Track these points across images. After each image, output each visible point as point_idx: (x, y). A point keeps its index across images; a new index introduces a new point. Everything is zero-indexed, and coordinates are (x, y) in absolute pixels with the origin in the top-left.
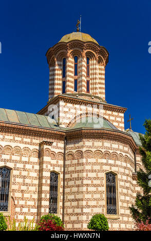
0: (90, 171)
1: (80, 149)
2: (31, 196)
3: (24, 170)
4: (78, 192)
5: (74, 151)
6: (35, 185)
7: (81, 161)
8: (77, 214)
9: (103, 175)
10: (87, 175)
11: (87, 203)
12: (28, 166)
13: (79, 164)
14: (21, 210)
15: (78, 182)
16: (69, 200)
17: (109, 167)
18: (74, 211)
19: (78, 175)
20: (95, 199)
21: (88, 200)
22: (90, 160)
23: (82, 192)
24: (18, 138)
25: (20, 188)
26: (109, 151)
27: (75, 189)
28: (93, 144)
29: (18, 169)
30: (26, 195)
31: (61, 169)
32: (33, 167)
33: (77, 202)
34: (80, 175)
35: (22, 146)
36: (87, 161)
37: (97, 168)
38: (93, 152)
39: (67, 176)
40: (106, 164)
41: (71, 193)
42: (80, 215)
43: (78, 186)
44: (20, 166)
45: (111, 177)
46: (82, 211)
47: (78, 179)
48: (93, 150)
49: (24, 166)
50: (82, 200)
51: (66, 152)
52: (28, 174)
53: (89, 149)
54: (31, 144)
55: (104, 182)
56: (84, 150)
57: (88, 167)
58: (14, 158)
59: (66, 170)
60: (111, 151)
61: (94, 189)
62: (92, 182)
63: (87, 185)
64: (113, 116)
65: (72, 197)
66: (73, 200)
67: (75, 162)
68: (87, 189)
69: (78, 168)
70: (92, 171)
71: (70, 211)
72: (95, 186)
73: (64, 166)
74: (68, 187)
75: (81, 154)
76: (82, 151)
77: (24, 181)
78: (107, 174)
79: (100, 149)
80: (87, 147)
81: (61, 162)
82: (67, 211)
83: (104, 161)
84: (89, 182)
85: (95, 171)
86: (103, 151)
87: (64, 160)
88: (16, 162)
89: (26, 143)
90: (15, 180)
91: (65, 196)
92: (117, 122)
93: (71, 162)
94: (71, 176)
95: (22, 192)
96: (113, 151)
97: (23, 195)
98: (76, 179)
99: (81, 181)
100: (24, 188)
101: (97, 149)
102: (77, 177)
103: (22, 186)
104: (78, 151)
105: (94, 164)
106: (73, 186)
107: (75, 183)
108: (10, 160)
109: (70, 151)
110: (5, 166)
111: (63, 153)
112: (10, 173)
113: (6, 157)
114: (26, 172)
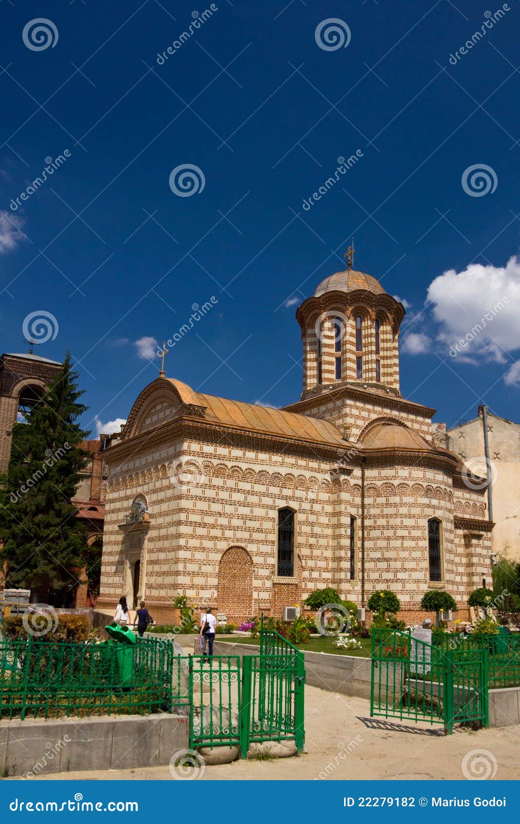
0: (405, 516)
1: (389, 481)
2: (322, 553)
3: (312, 512)
4: (388, 549)
5: (380, 483)
6: (327, 536)
7: (392, 500)
8: (387, 581)
9: (424, 523)
10: (402, 522)
11: (403, 564)
12: (317, 507)
13: (388, 504)
14: (310, 575)
15: (389, 533)
16: (372, 560)
17: (432, 510)
18: (381, 576)
19: (388, 522)
20: (414, 559)
21: (405, 560)
22: (406, 499)
24: (302, 462)
25: (307, 540)
26: (432, 485)
27: (382, 543)
28: (410, 473)
29: (304, 511)
30: (316, 552)
31: (358, 512)
32: (323, 508)
33: (386, 563)
34: (392, 522)
35: (308, 474)
36: (401, 500)
37: (415, 511)
38: (411, 486)
39: (368, 522)
40: (429, 506)
41: (375, 549)
42: (392, 582)
43: (388, 539)
44: (306, 506)
45: (434, 525)
46: (395, 576)
47: (387, 527)
48: (411, 483)
49: (312, 507)
51: (365, 484)
52: (318, 519)
53: (405, 482)
54: (319, 471)
55: (427, 532)
56: (396, 482)
57: (403, 510)
58: (299, 493)
59: (365, 513)
60: (435, 486)
61: (412, 544)
62: (410, 533)
63: (403, 538)
64: (417, 422)
65: (378, 555)
66: (379, 560)
67: (381, 500)
68: (402, 544)
69: (388, 511)
70: (410, 516)
71: (375, 576)
72: (413, 539)
73: (363, 506)
74: (370, 539)
75: (391, 489)
76: (393, 485)
77: (312, 530)
78: (429, 521)
79: (421, 483)
80: (402, 478)
81: (358, 500)
82: (369, 576)
83: (425, 501)
84: (405, 533)
85: (414, 517)
86: (425, 485)
87: (363, 497)
88: (300, 500)
89: (312, 469)
90: (300, 528)
91: (365, 553)
93: (375, 501)
94: (375, 522)
95: (311, 546)
96: (437, 485)
97: (312, 553)
98: (383, 527)
99: (393, 531)
100: (312, 541)
101: (416, 482)
102: (385, 524)
103: (310, 539)
104: (386, 483)
105: (411, 505)
106: (378, 538)
107: (382, 533)
108: (293, 498)
109: (372, 482)
110: (287, 507)
111: (360, 486)
112: (293, 516)
113: (287, 492)
114: (315, 517)
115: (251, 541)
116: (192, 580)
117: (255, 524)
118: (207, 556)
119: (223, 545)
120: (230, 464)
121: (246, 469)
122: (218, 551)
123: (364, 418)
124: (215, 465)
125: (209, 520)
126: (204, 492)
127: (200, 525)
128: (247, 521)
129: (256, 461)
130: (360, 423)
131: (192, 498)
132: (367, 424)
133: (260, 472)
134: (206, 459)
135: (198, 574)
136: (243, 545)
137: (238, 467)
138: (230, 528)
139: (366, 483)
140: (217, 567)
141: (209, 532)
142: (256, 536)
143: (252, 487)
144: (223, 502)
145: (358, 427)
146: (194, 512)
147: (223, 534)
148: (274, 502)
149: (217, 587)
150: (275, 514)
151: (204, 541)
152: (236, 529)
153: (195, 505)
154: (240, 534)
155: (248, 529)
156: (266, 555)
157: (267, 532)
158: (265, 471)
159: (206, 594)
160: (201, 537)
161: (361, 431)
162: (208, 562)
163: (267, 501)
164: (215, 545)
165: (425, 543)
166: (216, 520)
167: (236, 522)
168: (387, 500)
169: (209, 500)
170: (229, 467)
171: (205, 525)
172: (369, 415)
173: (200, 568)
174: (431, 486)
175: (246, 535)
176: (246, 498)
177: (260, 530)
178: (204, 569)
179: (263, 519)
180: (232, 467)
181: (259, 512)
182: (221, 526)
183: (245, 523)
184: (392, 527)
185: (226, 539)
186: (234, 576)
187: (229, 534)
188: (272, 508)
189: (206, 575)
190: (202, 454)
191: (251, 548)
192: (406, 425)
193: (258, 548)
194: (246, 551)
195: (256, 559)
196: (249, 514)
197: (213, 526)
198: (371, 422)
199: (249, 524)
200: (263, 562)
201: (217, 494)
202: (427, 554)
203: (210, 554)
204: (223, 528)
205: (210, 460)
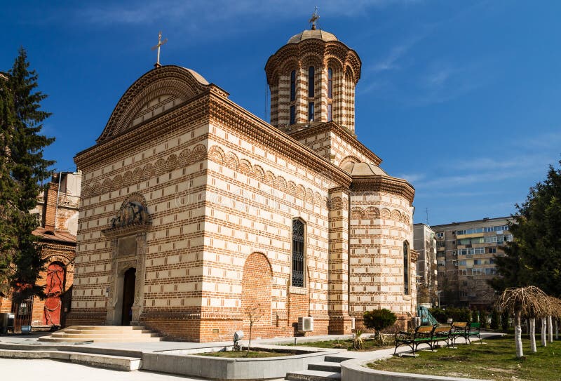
1: (374, 206)
2: (323, 266)
3: (317, 226)
4: (372, 265)
5: (364, 207)
6: (326, 250)
7: (376, 222)
10: (384, 242)
11: (385, 279)
12: (320, 222)
13: (372, 226)
15: (373, 251)
16: (357, 275)
17: (404, 234)
18: (365, 289)
19: (372, 241)
20: (393, 275)
21: (386, 275)
22: (389, 223)
23: (379, 265)
24: (310, 176)
25: (313, 253)
27: (366, 260)
28: (391, 200)
29: (311, 224)
30: (319, 265)
32: (324, 224)
33: (370, 277)
34: (376, 241)
35: (314, 189)
36: (385, 222)
37: (395, 233)
38: (391, 211)
39: (353, 242)
40: (403, 230)
41: (360, 265)
42: (376, 295)
43: (372, 256)
44: (313, 219)
46: (379, 289)
47: (372, 246)
48: (391, 209)
49: (317, 221)
50: (379, 275)
51: (351, 207)
52: (320, 233)
53: (388, 207)
54: (322, 188)
55: (402, 252)
56: (381, 207)
57: (385, 232)
58: (307, 206)
59: (351, 234)
60: (406, 213)
62: (390, 252)
63: (385, 256)
65: (362, 270)
66: (363, 275)
67: (368, 222)
68: (385, 261)
69: (371, 232)
70: (390, 237)
72: (393, 257)
73: (349, 226)
74: (355, 257)
75: (376, 213)
76: (377, 209)
77: (317, 243)
78: (403, 243)
79: (399, 210)
80: (384, 204)
82: (354, 289)
83: (401, 225)
84: (386, 252)
85: (393, 238)
86: (401, 211)
87: (349, 218)
88: (309, 212)
90: (309, 240)
93: (360, 223)
94: (360, 241)
95: (316, 259)
97: (316, 265)
98: (368, 246)
99: (376, 249)
100: (317, 254)
101: (395, 208)
102: (370, 243)
103: (315, 251)
104: (371, 207)
105: (391, 228)
106: (363, 256)
107: (367, 251)
108: (304, 209)
109: (358, 206)
110: (300, 217)
112: (304, 228)
113: (299, 203)
114: (319, 230)
115: (271, 248)
116: (217, 287)
118: (232, 260)
119: (247, 250)
120: (253, 162)
121: (267, 171)
122: (242, 256)
123: (341, 153)
124: (240, 159)
125: (234, 219)
126: (229, 187)
127: (225, 224)
128: (268, 227)
129: (275, 164)
130: (339, 156)
131: (217, 191)
132: (343, 158)
133: (278, 177)
134: (232, 150)
135: (223, 281)
136: (264, 251)
137: (260, 166)
138: (253, 231)
140: (242, 274)
141: (233, 233)
142: (275, 243)
143: (272, 191)
144: (247, 202)
146: (219, 208)
147: (247, 237)
148: (290, 210)
149: (240, 296)
150: (289, 223)
151: (229, 244)
152: (259, 233)
154: (262, 240)
155: (268, 235)
156: (283, 263)
157: (284, 240)
158: (283, 177)
159: (230, 303)
160: (226, 238)
161: (339, 163)
162: (233, 268)
163: (284, 208)
164: (239, 248)
165: (401, 262)
166: (240, 221)
167: (258, 226)
168: (372, 222)
169: (234, 197)
170: (253, 165)
171: (229, 225)
172: (344, 152)
173: (225, 274)
174: (404, 213)
175: (265, 241)
176: (267, 202)
177: (278, 238)
178: (230, 275)
179: (281, 226)
180: (255, 165)
181: (278, 218)
182: (245, 228)
183: (266, 228)
184: (376, 247)
185: (249, 243)
186: (256, 284)
187: (252, 238)
188: (288, 216)
189: (230, 282)
190: (227, 143)
191: (271, 255)
193: (277, 256)
194: (267, 259)
195: (276, 268)
196: (270, 219)
197: (238, 228)
198: (345, 157)
199: (269, 229)
200: (280, 271)
201: (241, 192)
202: (403, 271)
203: (234, 258)
204: (246, 230)
205: (235, 152)
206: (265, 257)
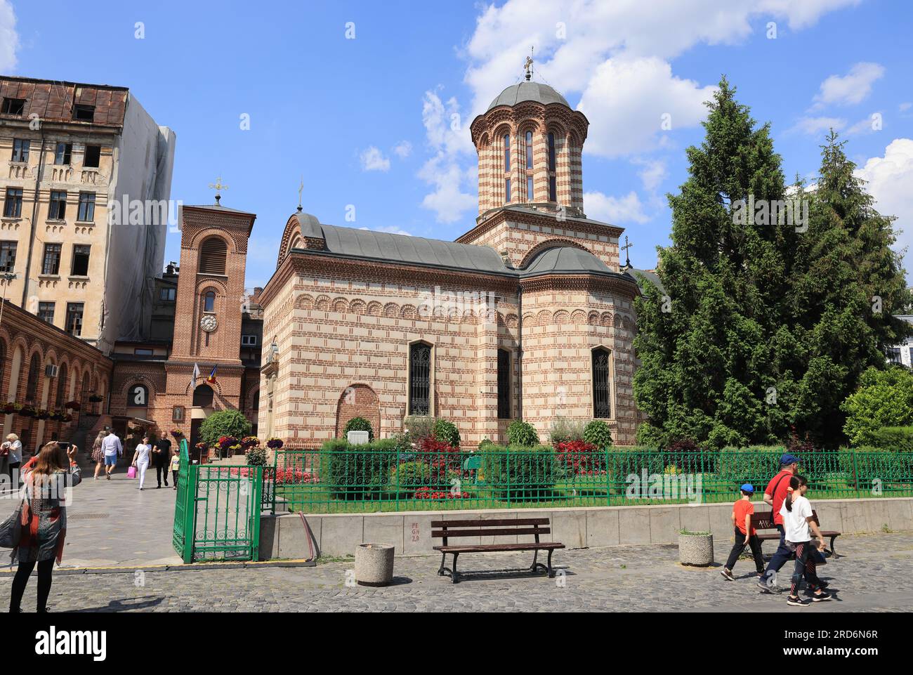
0: (564, 346)
1: (545, 308)
2: (467, 390)
3: (453, 345)
4: (545, 383)
8: (545, 419)
9: (587, 353)
10: (560, 353)
13: (544, 334)
15: (546, 366)
17: (598, 338)
18: (538, 414)
19: (545, 353)
20: (574, 394)
22: (565, 328)
25: (447, 376)
26: (598, 310)
27: (539, 378)
28: (570, 298)
29: (442, 345)
30: (459, 389)
32: (467, 342)
33: (543, 399)
36: (559, 328)
37: (577, 340)
38: (570, 312)
40: (593, 334)
41: (533, 384)
43: (545, 372)
44: (446, 339)
45: (601, 355)
46: (553, 413)
47: (544, 359)
48: (571, 309)
49: (453, 340)
52: (460, 353)
53: (563, 308)
55: (590, 364)
56: (553, 309)
57: (562, 340)
58: (436, 326)
60: (601, 311)
61: (573, 377)
62: (569, 365)
63: (561, 370)
64: (599, 242)
65: (535, 390)
66: (536, 396)
67: (538, 330)
68: (561, 377)
69: (545, 341)
70: (569, 346)
71: (532, 414)
72: (574, 371)
73: (520, 337)
77: (453, 365)
78: (594, 351)
79: (582, 308)
80: (560, 304)
81: (514, 332)
82: (526, 413)
83: (589, 328)
84: (564, 365)
85: (574, 346)
86: (588, 310)
87: (520, 327)
88: (439, 333)
90: (438, 364)
91: (523, 389)
92: (607, 254)
93: (532, 331)
94: (532, 354)
95: (452, 383)
96: (604, 311)
97: (453, 390)
98: (541, 360)
99: (550, 363)
100: (454, 377)
101: (577, 308)
102: (542, 356)
103: (450, 374)
104: (543, 310)
105: (571, 334)
106: (536, 372)
107: (539, 366)
108: (429, 331)
109: (530, 310)
110: (422, 340)
111: (516, 316)
112: (430, 351)
113: (421, 325)
114: (457, 350)
115: (376, 378)
116: (305, 421)
117: (384, 361)
118: (323, 395)
119: (343, 384)
120: (350, 298)
121: (371, 302)
122: (336, 390)
123: (528, 242)
124: (332, 299)
125: (324, 357)
126: (318, 328)
127: (314, 363)
128: (372, 357)
129: (382, 293)
130: (524, 247)
131: (305, 334)
132: (532, 248)
133: (387, 304)
134: (322, 293)
135: (312, 414)
136: (367, 382)
137: (360, 300)
138: (350, 365)
139: (523, 312)
140: (335, 407)
141: (325, 370)
142: (382, 373)
143: (378, 321)
144: (342, 338)
145: (520, 252)
146: (307, 349)
147: (343, 371)
148: (405, 336)
149: (334, 428)
150: (406, 349)
151: (319, 380)
152: (356, 366)
153: (308, 341)
154: (362, 371)
155: (373, 366)
156: (396, 392)
157: (397, 368)
158: (394, 304)
159: (323, 435)
160: (316, 375)
161: (524, 256)
162: (325, 402)
163: (397, 335)
164: (333, 383)
165: (588, 376)
166: (334, 357)
167: (357, 359)
168: (544, 329)
169: (326, 337)
170: (350, 301)
171: (321, 363)
172: (535, 239)
173: (315, 408)
174: (596, 311)
175: (371, 372)
176: (370, 333)
177: (388, 367)
178: (320, 408)
179: (391, 354)
180: (354, 300)
181: (388, 347)
182: (340, 363)
183: (369, 359)
184: (549, 359)
185: (346, 377)
187: (348, 371)
188: (403, 342)
189: (322, 415)
190: (316, 289)
191: (377, 385)
192: (583, 247)
193: (385, 386)
194: (371, 390)
195: (383, 398)
196: (375, 349)
197: (331, 364)
198: (538, 246)
199: (374, 360)
200: (391, 401)
201: (335, 329)
202: (590, 388)
203: (327, 393)
204: (342, 365)
205: (325, 294)
206: (369, 388)
